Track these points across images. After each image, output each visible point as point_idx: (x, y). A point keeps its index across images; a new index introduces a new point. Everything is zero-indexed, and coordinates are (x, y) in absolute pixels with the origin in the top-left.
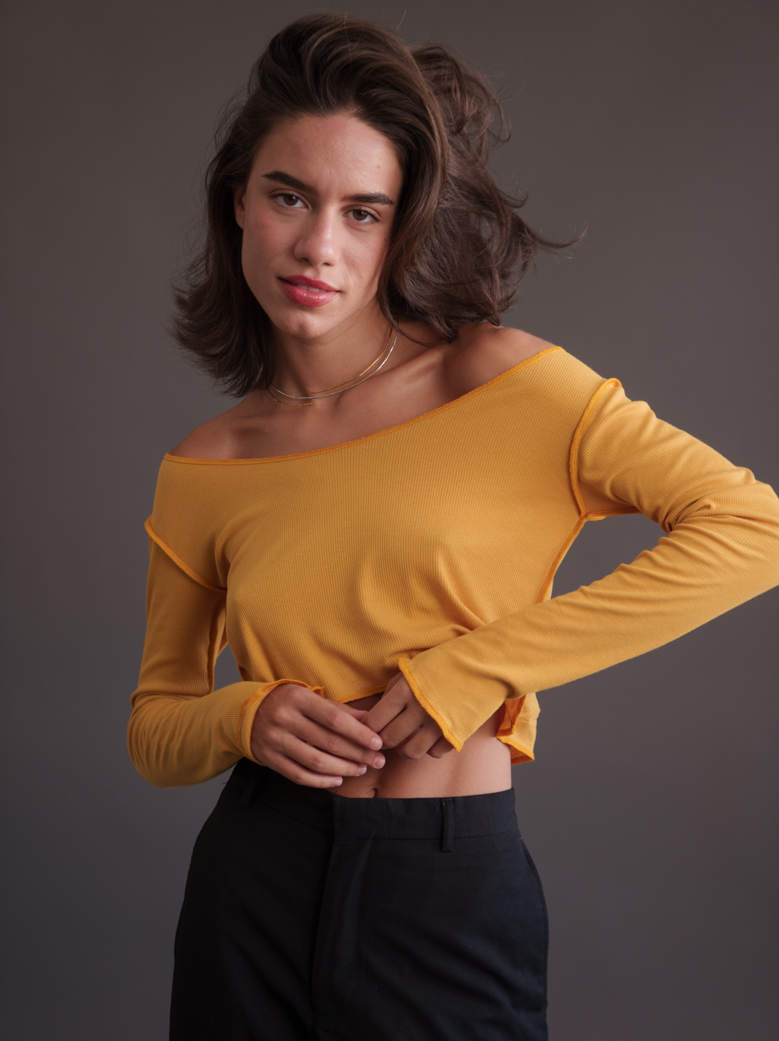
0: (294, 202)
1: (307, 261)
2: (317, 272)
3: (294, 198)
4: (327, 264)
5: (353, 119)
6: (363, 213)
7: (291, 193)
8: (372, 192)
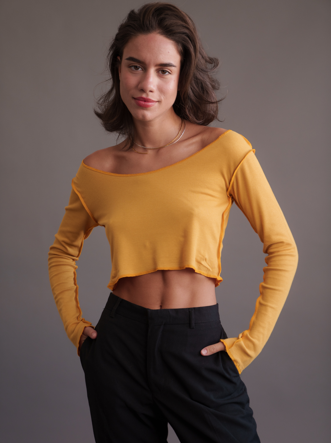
0: (138, 69)
1: (143, 90)
2: (147, 95)
3: (138, 67)
4: (151, 91)
5: (158, 34)
6: (165, 71)
7: (136, 65)
8: (167, 62)
